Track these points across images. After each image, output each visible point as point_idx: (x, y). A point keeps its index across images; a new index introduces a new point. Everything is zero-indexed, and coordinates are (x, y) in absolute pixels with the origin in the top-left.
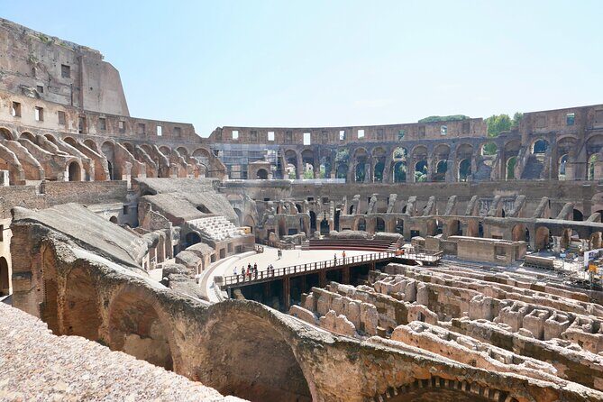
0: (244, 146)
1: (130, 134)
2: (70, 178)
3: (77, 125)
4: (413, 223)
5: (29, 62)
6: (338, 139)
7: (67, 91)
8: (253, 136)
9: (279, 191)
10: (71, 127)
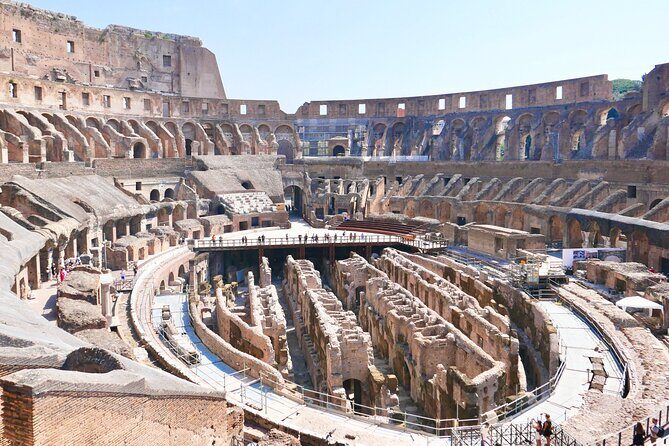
0: (331, 121)
1: (213, 114)
2: (135, 156)
3: (161, 110)
4: (460, 208)
5: (135, 58)
6: (436, 109)
7: (168, 78)
8: (342, 110)
9: (349, 169)
10: (155, 112)
